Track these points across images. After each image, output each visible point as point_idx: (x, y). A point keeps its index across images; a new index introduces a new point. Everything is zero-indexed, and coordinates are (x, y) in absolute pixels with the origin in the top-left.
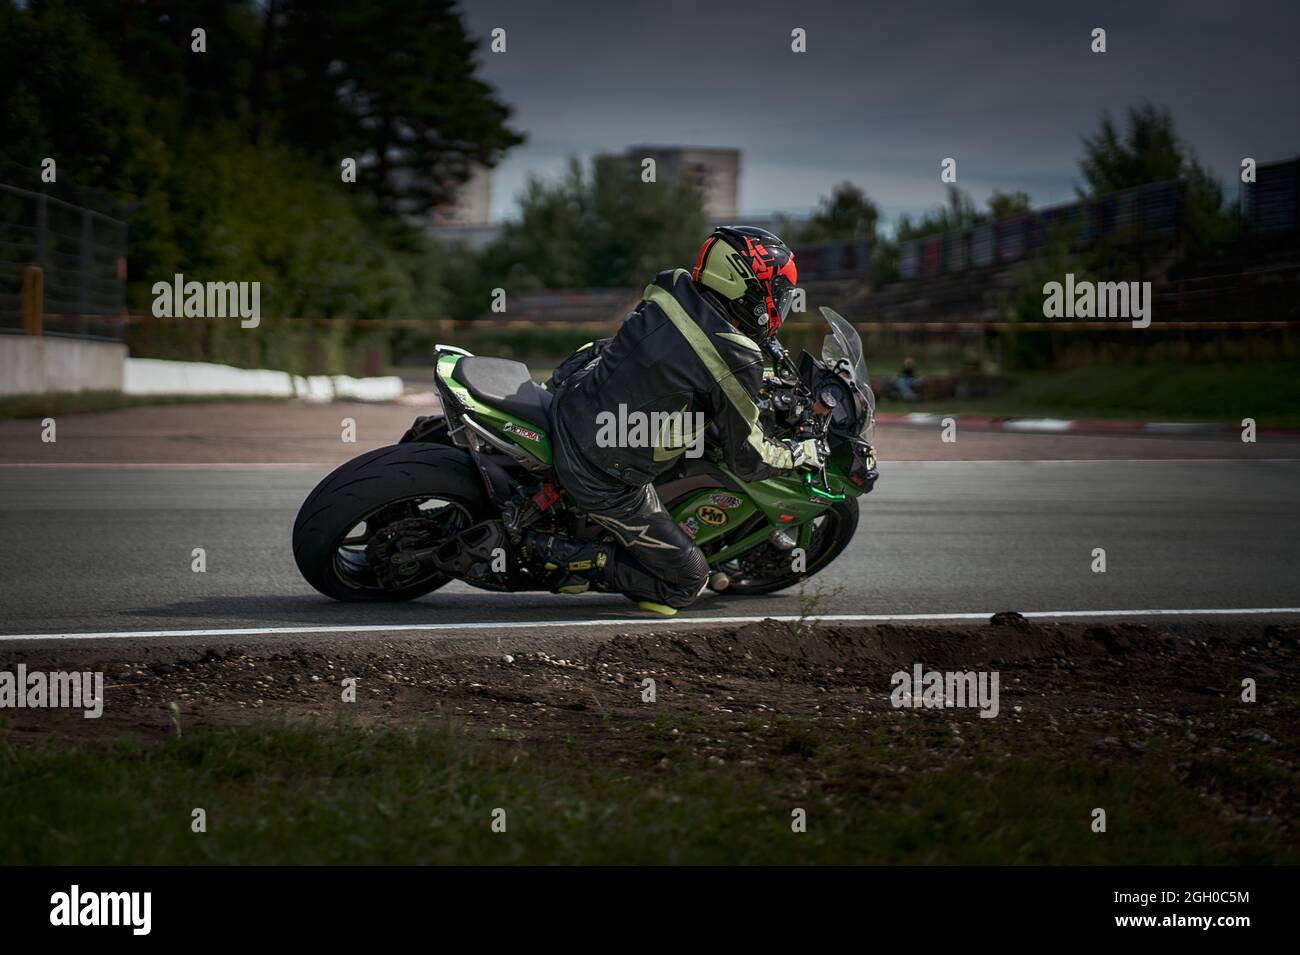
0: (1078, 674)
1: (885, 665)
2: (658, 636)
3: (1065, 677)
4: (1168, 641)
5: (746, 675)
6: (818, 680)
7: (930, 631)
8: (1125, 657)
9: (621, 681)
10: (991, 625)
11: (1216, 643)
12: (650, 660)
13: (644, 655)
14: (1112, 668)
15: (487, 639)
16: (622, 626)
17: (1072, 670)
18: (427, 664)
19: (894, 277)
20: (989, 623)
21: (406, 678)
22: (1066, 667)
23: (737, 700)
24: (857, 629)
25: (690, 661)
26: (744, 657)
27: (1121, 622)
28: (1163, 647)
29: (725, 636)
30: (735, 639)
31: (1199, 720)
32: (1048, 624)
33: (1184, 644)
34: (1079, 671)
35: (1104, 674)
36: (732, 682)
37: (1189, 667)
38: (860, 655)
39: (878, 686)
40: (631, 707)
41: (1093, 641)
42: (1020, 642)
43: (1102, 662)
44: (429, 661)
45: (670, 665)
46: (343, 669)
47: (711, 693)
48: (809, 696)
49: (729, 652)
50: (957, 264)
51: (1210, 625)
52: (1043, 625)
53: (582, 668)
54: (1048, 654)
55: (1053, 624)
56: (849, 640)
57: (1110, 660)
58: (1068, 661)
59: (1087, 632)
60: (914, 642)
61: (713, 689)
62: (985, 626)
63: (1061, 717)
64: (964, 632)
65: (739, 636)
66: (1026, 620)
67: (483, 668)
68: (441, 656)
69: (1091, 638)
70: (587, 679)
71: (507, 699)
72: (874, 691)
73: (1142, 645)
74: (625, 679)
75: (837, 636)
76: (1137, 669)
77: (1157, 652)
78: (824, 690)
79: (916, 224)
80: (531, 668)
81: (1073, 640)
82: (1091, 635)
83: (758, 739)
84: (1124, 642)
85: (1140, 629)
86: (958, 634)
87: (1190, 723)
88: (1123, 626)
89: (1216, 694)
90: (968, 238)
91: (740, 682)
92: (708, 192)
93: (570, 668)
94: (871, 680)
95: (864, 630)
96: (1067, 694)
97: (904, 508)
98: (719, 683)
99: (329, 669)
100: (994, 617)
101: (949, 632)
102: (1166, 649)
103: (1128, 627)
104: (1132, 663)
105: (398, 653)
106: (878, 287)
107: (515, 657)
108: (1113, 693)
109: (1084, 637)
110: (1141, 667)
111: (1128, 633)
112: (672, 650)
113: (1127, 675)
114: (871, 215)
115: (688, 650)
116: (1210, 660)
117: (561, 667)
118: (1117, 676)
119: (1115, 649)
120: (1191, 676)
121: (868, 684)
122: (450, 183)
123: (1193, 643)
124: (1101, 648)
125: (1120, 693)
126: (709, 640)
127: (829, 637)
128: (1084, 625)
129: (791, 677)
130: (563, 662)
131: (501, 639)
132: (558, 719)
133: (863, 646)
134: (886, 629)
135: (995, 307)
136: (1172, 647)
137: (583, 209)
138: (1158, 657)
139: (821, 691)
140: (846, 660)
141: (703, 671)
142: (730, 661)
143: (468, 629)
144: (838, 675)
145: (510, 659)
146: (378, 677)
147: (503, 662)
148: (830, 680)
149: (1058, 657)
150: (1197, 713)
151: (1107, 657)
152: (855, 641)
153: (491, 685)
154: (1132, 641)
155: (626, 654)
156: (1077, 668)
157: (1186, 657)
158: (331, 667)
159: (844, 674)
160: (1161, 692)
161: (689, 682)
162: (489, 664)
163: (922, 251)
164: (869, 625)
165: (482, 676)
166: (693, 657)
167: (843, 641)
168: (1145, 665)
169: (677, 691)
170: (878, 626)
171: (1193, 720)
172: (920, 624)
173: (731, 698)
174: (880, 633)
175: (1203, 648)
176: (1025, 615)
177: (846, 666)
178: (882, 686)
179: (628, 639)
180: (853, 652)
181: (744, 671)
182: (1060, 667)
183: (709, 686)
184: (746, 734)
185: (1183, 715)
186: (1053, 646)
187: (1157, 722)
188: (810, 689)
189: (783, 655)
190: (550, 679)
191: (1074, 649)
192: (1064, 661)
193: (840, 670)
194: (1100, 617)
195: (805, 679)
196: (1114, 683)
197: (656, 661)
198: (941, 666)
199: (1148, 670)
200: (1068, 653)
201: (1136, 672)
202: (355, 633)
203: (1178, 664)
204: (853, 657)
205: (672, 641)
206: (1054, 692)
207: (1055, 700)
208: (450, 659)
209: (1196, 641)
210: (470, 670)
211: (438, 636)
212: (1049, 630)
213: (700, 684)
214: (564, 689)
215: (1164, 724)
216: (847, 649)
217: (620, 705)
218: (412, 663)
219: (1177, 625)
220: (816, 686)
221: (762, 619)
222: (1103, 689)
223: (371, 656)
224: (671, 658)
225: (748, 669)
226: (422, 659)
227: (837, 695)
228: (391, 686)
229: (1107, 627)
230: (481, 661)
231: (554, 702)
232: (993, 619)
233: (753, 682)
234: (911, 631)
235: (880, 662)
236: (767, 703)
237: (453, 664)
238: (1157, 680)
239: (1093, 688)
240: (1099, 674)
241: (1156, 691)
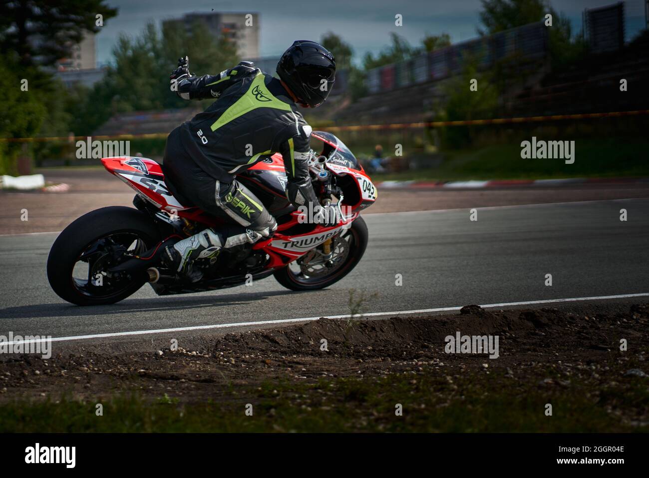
0: (518, 342)
1: (397, 342)
2: (253, 333)
3: (510, 344)
4: (571, 318)
5: (312, 354)
6: (357, 354)
7: (424, 320)
8: (546, 330)
9: (233, 362)
10: (461, 314)
11: (601, 317)
12: (250, 348)
13: (245, 345)
14: (538, 337)
15: (145, 341)
16: (229, 327)
17: (514, 339)
18: (108, 359)
19: (364, 93)
20: (460, 313)
21: (96, 369)
22: (510, 338)
23: (308, 370)
24: (378, 321)
25: (275, 347)
26: (309, 343)
27: (541, 308)
28: (568, 322)
29: (296, 330)
30: (303, 332)
31: (599, 366)
32: (497, 311)
33: (581, 320)
34: (519, 340)
35: (534, 341)
36: (303, 359)
37: (586, 333)
38: (381, 338)
39: (395, 357)
40: (242, 379)
41: (526, 321)
42: (480, 324)
43: (532, 334)
44: (108, 356)
45: (263, 351)
46: (54, 365)
47: (291, 367)
48: (352, 366)
49: (299, 340)
50: (405, 82)
51: (596, 305)
52: (493, 312)
53: (207, 356)
54: (499, 331)
55: (500, 311)
56: (373, 328)
57: (537, 332)
58: (511, 334)
59: (520, 315)
60: (415, 327)
61: (292, 364)
62: (458, 315)
63: (514, 369)
64: (445, 319)
65: (304, 330)
66: (483, 309)
67: (144, 360)
68: (116, 354)
69: (524, 319)
70: (211, 363)
71: (163, 378)
72: (393, 360)
73: (555, 322)
74: (235, 361)
75: (366, 326)
76: (554, 336)
77: (566, 325)
78: (362, 361)
79: (376, 56)
80: (174, 358)
81: (513, 321)
82: (523, 317)
83: (329, 393)
84: (544, 320)
85: (554, 311)
86: (441, 321)
87: (594, 367)
88: (543, 310)
89: (605, 349)
90: (411, 65)
91: (308, 359)
92: (240, 42)
93: (199, 356)
94: (391, 352)
95: (383, 321)
96: (513, 354)
97: (393, 243)
98: (295, 360)
99: (45, 366)
100: (462, 308)
101: (436, 320)
102: (570, 323)
103: (547, 310)
104: (550, 333)
105: (89, 354)
106: (355, 100)
107: (163, 351)
108: (541, 352)
109: (520, 318)
110: (557, 334)
111: (546, 315)
112: (263, 341)
113: (548, 341)
114: (347, 52)
115: (273, 341)
116: (598, 328)
117: (193, 356)
118: (542, 342)
119: (539, 325)
120: (587, 338)
121: (389, 356)
122: (68, 43)
123: (587, 318)
124: (530, 324)
125: (546, 352)
126: (286, 333)
127: (361, 328)
128: (519, 310)
129: (340, 354)
130: (194, 353)
131: (154, 341)
132: (198, 389)
133: (383, 332)
134: (396, 320)
135: (431, 109)
136: (574, 322)
137: (158, 56)
138: (567, 329)
139: (360, 362)
140: (373, 341)
141: (284, 353)
142: (301, 346)
143: (130, 335)
144: (369, 351)
145: (161, 353)
146: (78, 369)
147: (157, 355)
148: (365, 355)
149: (505, 332)
150: (597, 362)
151: (535, 330)
152: (378, 329)
153: (151, 370)
154: (549, 319)
155: (234, 345)
156: (518, 338)
157: (584, 328)
158: (47, 364)
159: (374, 350)
160: (571, 350)
161: (276, 361)
162: (147, 357)
163: (382, 74)
164: (385, 318)
165: (145, 365)
166: (276, 345)
167: (370, 329)
168: (559, 334)
169: (269, 367)
170: (391, 318)
171: (595, 365)
172: (417, 316)
173: (304, 369)
174: (393, 323)
175: (593, 321)
176: (482, 306)
177: (373, 345)
178: (398, 356)
179: (234, 336)
180: (376, 336)
181: (310, 352)
182: (506, 338)
183: (289, 362)
184: (320, 391)
185: (588, 363)
186: (501, 325)
187: (572, 368)
188: (353, 361)
189: (333, 340)
190: (188, 364)
191: (514, 326)
192: (509, 334)
193: (370, 348)
194: (528, 305)
195: (349, 355)
196: (540, 346)
197: (253, 349)
198: (433, 341)
199: (561, 337)
200: (510, 329)
201: (554, 338)
202: (59, 342)
203: (579, 332)
204: (377, 339)
205: (262, 336)
206: (505, 354)
207: (506, 359)
208: (123, 355)
209: (588, 317)
210: (136, 361)
211: (113, 341)
212: (498, 315)
213: (284, 362)
214: (198, 370)
215: (578, 369)
216: (373, 334)
217: (235, 378)
218: (98, 359)
219: (576, 307)
220: (357, 359)
221: (318, 318)
222: (535, 350)
223: (71, 356)
224: (263, 346)
225: (312, 350)
226: (104, 356)
227: (370, 363)
228: (87, 374)
229: (533, 311)
230: (142, 355)
231: (193, 379)
232: (462, 310)
233: (317, 359)
234: (411, 320)
235: (394, 341)
236: (327, 371)
237: (124, 358)
238: (568, 342)
239: (529, 350)
240: (531, 341)
241: (568, 350)
